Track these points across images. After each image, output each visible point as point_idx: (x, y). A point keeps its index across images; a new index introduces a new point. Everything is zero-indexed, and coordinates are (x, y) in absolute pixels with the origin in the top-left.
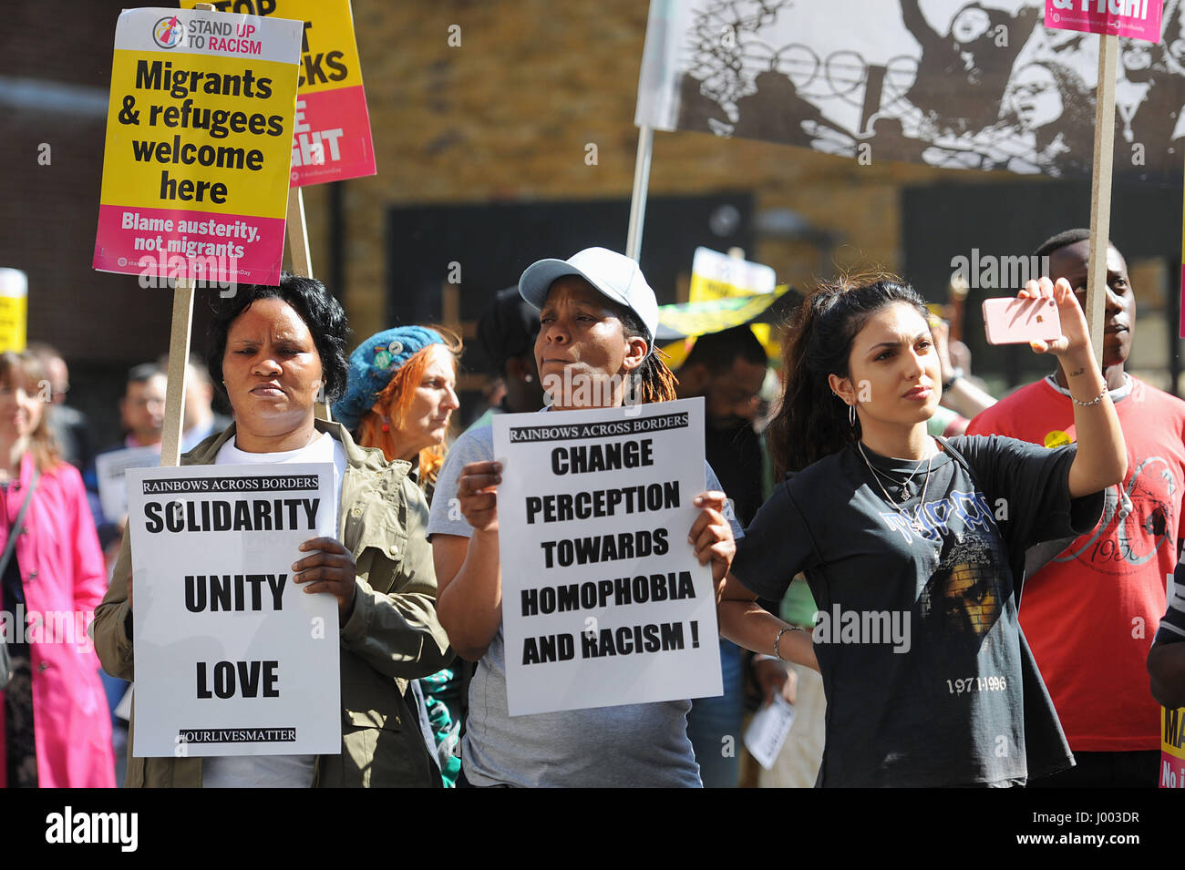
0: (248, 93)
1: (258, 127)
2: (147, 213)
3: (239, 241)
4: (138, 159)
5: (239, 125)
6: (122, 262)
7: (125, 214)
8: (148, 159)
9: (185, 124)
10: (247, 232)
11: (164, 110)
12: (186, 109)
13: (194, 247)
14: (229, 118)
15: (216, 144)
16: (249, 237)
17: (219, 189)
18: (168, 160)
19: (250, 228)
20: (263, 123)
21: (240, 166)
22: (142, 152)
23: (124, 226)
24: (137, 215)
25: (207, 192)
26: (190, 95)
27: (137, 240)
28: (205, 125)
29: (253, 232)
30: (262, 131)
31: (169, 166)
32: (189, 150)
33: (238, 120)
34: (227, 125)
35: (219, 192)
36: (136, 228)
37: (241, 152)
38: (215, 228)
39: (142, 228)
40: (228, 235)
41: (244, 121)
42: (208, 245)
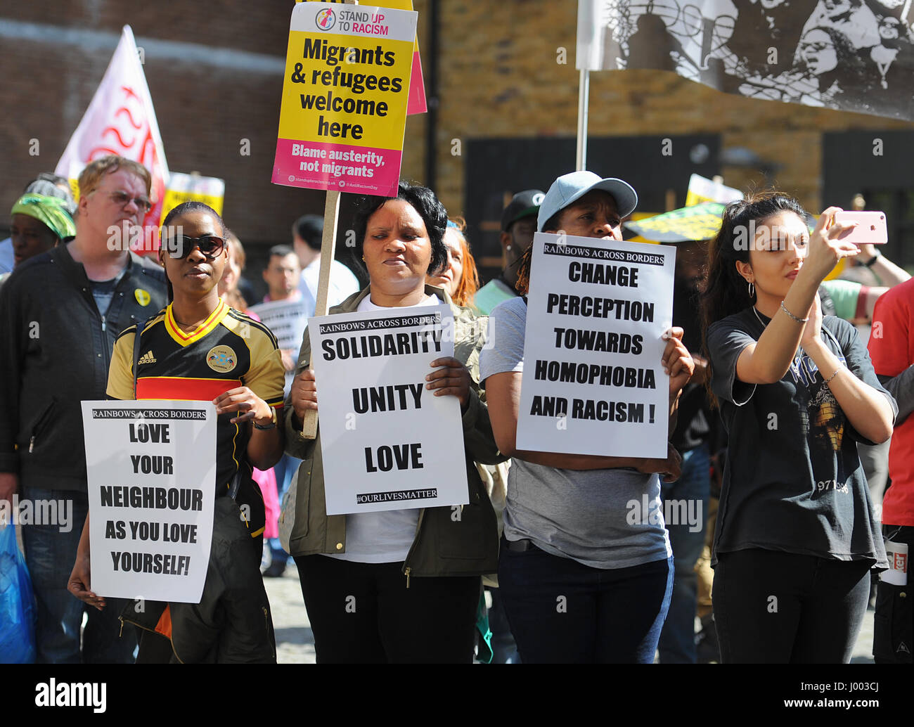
0: (379, 63)
1: (384, 86)
2: (309, 145)
3: (370, 166)
4: (304, 107)
5: (372, 85)
6: (292, 178)
7: (295, 145)
8: (310, 107)
9: (335, 84)
10: (376, 159)
11: (322, 73)
12: (336, 73)
13: (339, 170)
14: (365, 79)
15: (356, 97)
16: (377, 163)
17: (357, 129)
18: (324, 108)
19: (378, 157)
20: (388, 83)
21: (372, 113)
22: (306, 102)
23: (294, 154)
24: (302, 146)
25: (349, 131)
26: (339, 64)
27: (302, 163)
28: (349, 85)
29: (380, 159)
30: (387, 89)
31: (324, 113)
32: (338, 102)
33: (371, 81)
34: (363, 84)
35: (357, 131)
36: (301, 155)
37: (372, 103)
38: (354, 157)
39: (305, 155)
40: (363, 161)
41: (375, 82)
42: (349, 168)
